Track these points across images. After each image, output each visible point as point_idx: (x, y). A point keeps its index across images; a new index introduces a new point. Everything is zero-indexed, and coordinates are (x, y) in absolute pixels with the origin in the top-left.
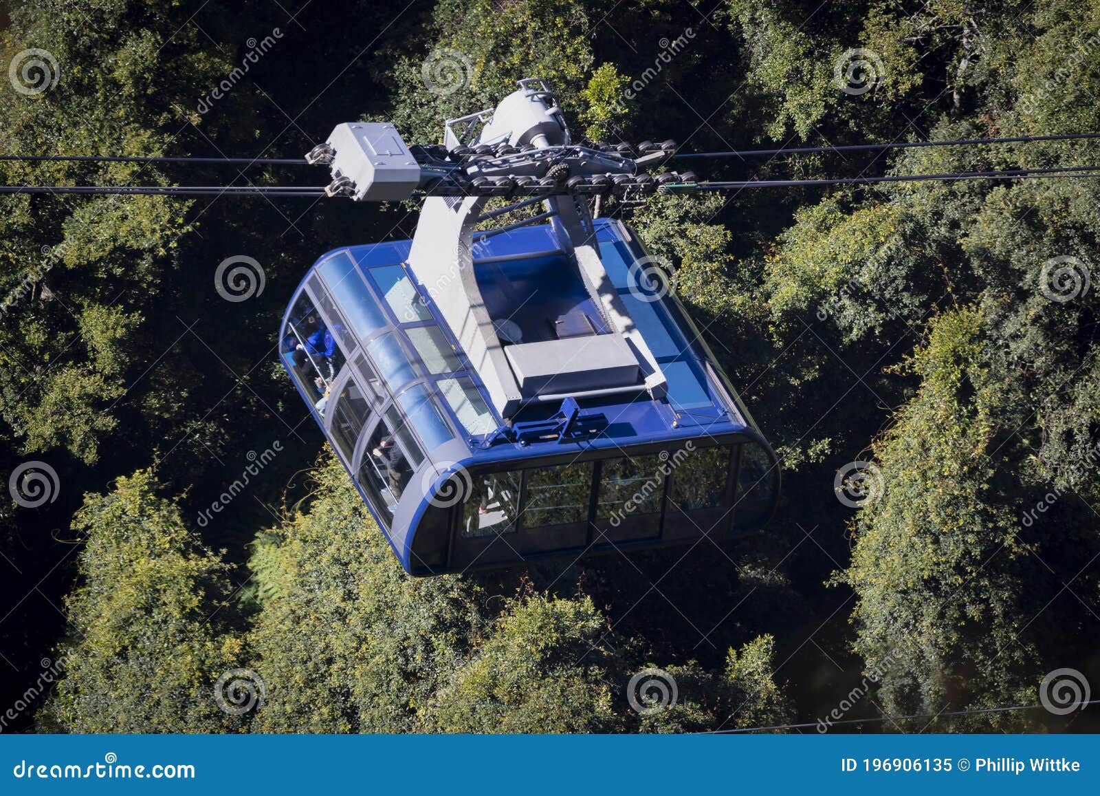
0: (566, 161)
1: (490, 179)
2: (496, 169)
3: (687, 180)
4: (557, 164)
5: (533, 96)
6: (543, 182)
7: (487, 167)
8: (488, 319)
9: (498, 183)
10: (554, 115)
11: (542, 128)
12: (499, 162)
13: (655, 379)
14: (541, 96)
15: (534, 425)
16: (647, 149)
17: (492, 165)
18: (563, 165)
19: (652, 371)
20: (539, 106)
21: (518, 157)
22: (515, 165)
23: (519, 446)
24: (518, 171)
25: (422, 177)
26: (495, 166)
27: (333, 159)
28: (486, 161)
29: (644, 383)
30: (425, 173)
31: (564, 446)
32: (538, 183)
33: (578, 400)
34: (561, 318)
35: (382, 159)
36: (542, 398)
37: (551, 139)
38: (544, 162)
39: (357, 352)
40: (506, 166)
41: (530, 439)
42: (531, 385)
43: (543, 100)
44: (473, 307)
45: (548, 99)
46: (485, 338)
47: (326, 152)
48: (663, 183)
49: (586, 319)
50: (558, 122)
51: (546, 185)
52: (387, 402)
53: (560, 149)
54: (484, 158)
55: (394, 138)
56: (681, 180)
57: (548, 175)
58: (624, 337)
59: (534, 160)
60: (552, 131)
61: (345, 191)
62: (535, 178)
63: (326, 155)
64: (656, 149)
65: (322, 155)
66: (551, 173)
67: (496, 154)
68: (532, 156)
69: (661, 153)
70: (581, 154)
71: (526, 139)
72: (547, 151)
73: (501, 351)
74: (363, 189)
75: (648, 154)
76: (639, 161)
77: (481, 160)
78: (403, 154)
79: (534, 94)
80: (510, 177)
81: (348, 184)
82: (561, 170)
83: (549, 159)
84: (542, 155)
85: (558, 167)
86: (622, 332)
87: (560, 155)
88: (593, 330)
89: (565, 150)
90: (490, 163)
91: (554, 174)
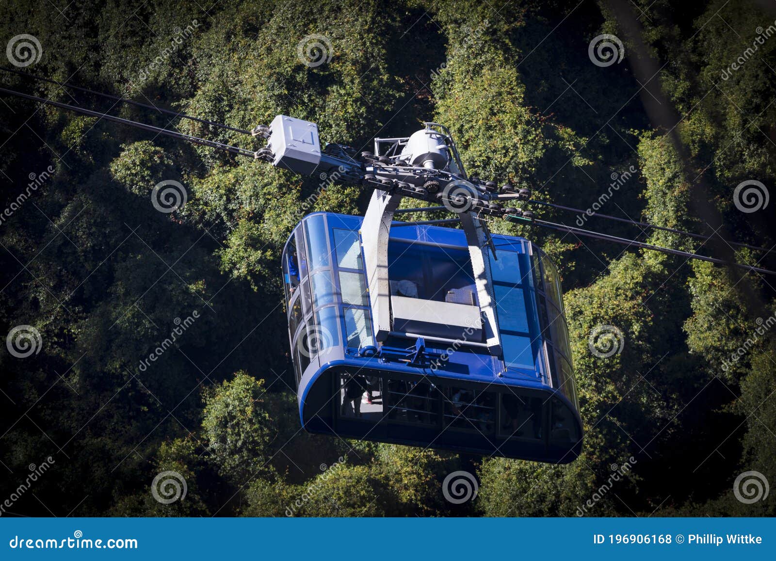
0: (438, 181)
1: (378, 177)
2: (387, 173)
3: (527, 216)
4: (432, 181)
5: (431, 134)
6: (417, 189)
7: (381, 170)
8: (387, 276)
9: (383, 181)
10: (440, 150)
11: (432, 156)
12: (391, 169)
13: (493, 342)
14: (438, 136)
15: (396, 350)
16: (507, 189)
17: (383, 169)
18: (434, 182)
19: (492, 336)
20: (435, 141)
21: (404, 169)
22: (400, 174)
23: (381, 362)
24: (401, 178)
25: (321, 162)
26: (386, 171)
27: (269, 136)
28: (380, 166)
29: (486, 342)
30: (324, 160)
31: (410, 368)
32: (414, 190)
33: (427, 341)
34: (453, 290)
35: (295, 143)
36: (408, 335)
37: (436, 165)
38: (421, 177)
39: (306, 278)
40: (394, 173)
41: (390, 358)
42: (399, 324)
43: (438, 139)
44: (379, 266)
45: (442, 139)
46: (379, 287)
47: (266, 131)
48: (508, 213)
49: (471, 295)
50: (444, 156)
51: (419, 191)
52: (310, 314)
53: (435, 171)
54: (379, 163)
55: (312, 133)
56: (522, 214)
57: (423, 186)
58: (482, 310)
59: (415, 174)
60: (438, 160)
61: (266, 158)
62: (412, 186)
63: (265, 133)
64: (515, 191)
65: (261, 132)
66: (425, 185)
67: (391, 164)
68: (415, 171)
69: (517, 195)
70: (451, 179)
71: (419, 161)
72: (425, 171)
73: (388, 298)
74: (277, 159)
75: (507, 193)
76: (500, 196)
77: (377, 164)
78: (313, 144)
79: (434, 133)
80: (394, 180)
81: (269, 153)
82: (433, 185)
83: (425, 176)
84: (421, 172)
85: (432, 183)
86: (483, 307)
87: (434, 176)
88: (473, 303)
89: (442, 173)
90: (383, 168)
91: (428, 186)
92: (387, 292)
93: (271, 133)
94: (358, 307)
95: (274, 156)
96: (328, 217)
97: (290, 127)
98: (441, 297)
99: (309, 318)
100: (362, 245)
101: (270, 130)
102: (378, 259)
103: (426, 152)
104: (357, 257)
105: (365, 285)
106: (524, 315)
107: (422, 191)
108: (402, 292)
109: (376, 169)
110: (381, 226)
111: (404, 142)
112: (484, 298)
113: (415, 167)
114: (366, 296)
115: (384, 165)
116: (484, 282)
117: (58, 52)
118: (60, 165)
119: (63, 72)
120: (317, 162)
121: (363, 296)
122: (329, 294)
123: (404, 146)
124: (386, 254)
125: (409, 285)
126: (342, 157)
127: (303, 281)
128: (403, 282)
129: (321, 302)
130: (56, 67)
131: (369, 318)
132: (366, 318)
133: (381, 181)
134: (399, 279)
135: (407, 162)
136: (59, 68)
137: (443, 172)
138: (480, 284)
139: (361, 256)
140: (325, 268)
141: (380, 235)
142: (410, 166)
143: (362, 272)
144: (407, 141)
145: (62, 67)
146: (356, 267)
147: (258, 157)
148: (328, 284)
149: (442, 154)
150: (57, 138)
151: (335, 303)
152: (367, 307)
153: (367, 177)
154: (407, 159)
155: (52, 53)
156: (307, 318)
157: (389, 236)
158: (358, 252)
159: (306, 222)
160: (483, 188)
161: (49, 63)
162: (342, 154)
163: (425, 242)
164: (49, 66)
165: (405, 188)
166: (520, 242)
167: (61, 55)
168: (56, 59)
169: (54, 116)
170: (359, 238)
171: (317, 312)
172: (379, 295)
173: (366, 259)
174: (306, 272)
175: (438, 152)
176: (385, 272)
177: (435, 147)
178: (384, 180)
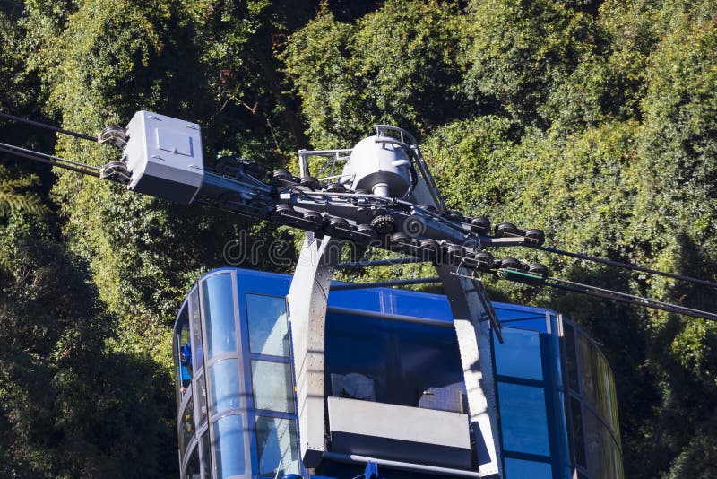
0: (392, 215)
1: (296, 209)
2: (313, 202)
4: (384, 215)
5: (384, 142)
6: (360, 228)
7: (302, 199)
8: (323, 368)
9: (306, 216)
10: (399, 167)
11: (385, 176)
12: (320, 197)
13: (489, 470)
14: (396, 146)
16: (505, 230)
17: (307, 197)
18: (387, 218)
19: (488, 461)
20: (391, 155)
21: (340, 198)
22: (333, 204)
24: (334, 211)
25: (204, 184)
26: (312, 199)
27: (125, 145)
28: (301, 191)
29: (477, 471)
30: (209, 182)
32: (356, 229)
33: (382, 468)
34: (431, 391)
35: (162, 154)
36: (354, 457)
37: (391, 191)
38: (367, 209)
39: (201, 372)
40: (323, 203)
43: (396, 150)
44: (310, 351)
45: (403, 151)
46: (310, 384)
47: (120, 136)
48: (505, 266)
49: (461, 398)
50: (404, 176)
51: (362, 231)
52: (205, 427)
53: (388, 201)
54: (300, 188)
55: (191, 139)
56: (528, 268)
57: (370, 223)
58: (473, 420)
59: (356, 204)
60: (395, 183)
61: (118, 177)
62: (352, 223)
63: (119, 138)
64: (518, 233)
65: (112, 137)
66: (374, 222)
67: (321, 189)
68: (355, 199)
69: (522, 239)
70: (413, 212)
71: (365, 185)
72: (372, 199)
73: (322, 401)
74: (135, 179)
75: (506, 236)
76: (494, 240)
77: (296, 190)
78: (192, 155)
79: (388, 142)
80: (323, 215)
81: (123, 170)
82: (385, 221)
83: (372, 208)
84: (366, 202)
85: (383, 218)
86: (475, 416)
87: (387, 207)
88: (462, 410)
89: (400, 204)
90: (306, 195)
91: (377, 224)
92: (321, 391)
93: (127, 139)
94: (282, 415)
95: (131, 174)
96: (239, 276)
97: (157, 130)
98: (412, 400)
99: (203, 432)
100: (290, 319)
101: (127, 134)
102: (310, 340)
103: (376, 170)
104: (282, 337)
105: (291, 381)
106: (544, 428)
107: (367, 232)
108: (348, 391)
109: (294, 196)
110: (314, 289)
111: (345, 155)
112: (478, 402)
113: (357, 194)
114: (293, 399)
115: (307, 191)
116: (479, 375)
117: (666, 221)
118: (669, 392)
119: (674, 251)
120: (198, 183)
121: (289, 399)
122: (234, 396)
123: (345, 162)
124: (322, 332)
125: (362, 381)
126: (241, 178)
127: (197, 374)
128: (351, 376)
129: (221, 408)
130: (664, 243)
131: (295, 433)
132: (291, 433)
133: (301, 215)
134: (344, 371)
135: (347, 187)
136: (667, 244)
137: (400, 201)
138: (472, 380)
139: (288, 338)
140: (231, 354)
141: (313, 303)
142: (352, 192)
143: (288, 360)
144: (350, 154)
145: (673, 243)
146: (281, 354)
147: (105, 176)
148: (233, 380)
149: (401, 175)
150: (665, 352)
151: (242, 410)
152: (292, 416)
153: (279, 208)
154: (348, 182)
155: (657, 222)
156: (199, 432)
157: (328, 305)
158: (285, 331)
159: (205, 283)
160: (467, 227)
161: (653, 238)
162: (242, 173)
163: (393, 314)
164: (653, 242)
165: (341, 225)
166: (544, 317)
167: (671, 224)
168: (664, 231)
169: (659, 319)
170: (286, 309)
171: (215, 423)
172: (310, 396)
173: (294, 341)
174: (202, 362)
175: (394, 171)
176: (319, 362)
177: (389, 163)
178: (306, 213)
